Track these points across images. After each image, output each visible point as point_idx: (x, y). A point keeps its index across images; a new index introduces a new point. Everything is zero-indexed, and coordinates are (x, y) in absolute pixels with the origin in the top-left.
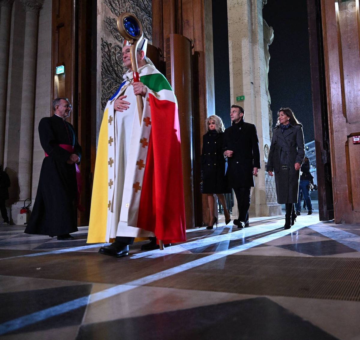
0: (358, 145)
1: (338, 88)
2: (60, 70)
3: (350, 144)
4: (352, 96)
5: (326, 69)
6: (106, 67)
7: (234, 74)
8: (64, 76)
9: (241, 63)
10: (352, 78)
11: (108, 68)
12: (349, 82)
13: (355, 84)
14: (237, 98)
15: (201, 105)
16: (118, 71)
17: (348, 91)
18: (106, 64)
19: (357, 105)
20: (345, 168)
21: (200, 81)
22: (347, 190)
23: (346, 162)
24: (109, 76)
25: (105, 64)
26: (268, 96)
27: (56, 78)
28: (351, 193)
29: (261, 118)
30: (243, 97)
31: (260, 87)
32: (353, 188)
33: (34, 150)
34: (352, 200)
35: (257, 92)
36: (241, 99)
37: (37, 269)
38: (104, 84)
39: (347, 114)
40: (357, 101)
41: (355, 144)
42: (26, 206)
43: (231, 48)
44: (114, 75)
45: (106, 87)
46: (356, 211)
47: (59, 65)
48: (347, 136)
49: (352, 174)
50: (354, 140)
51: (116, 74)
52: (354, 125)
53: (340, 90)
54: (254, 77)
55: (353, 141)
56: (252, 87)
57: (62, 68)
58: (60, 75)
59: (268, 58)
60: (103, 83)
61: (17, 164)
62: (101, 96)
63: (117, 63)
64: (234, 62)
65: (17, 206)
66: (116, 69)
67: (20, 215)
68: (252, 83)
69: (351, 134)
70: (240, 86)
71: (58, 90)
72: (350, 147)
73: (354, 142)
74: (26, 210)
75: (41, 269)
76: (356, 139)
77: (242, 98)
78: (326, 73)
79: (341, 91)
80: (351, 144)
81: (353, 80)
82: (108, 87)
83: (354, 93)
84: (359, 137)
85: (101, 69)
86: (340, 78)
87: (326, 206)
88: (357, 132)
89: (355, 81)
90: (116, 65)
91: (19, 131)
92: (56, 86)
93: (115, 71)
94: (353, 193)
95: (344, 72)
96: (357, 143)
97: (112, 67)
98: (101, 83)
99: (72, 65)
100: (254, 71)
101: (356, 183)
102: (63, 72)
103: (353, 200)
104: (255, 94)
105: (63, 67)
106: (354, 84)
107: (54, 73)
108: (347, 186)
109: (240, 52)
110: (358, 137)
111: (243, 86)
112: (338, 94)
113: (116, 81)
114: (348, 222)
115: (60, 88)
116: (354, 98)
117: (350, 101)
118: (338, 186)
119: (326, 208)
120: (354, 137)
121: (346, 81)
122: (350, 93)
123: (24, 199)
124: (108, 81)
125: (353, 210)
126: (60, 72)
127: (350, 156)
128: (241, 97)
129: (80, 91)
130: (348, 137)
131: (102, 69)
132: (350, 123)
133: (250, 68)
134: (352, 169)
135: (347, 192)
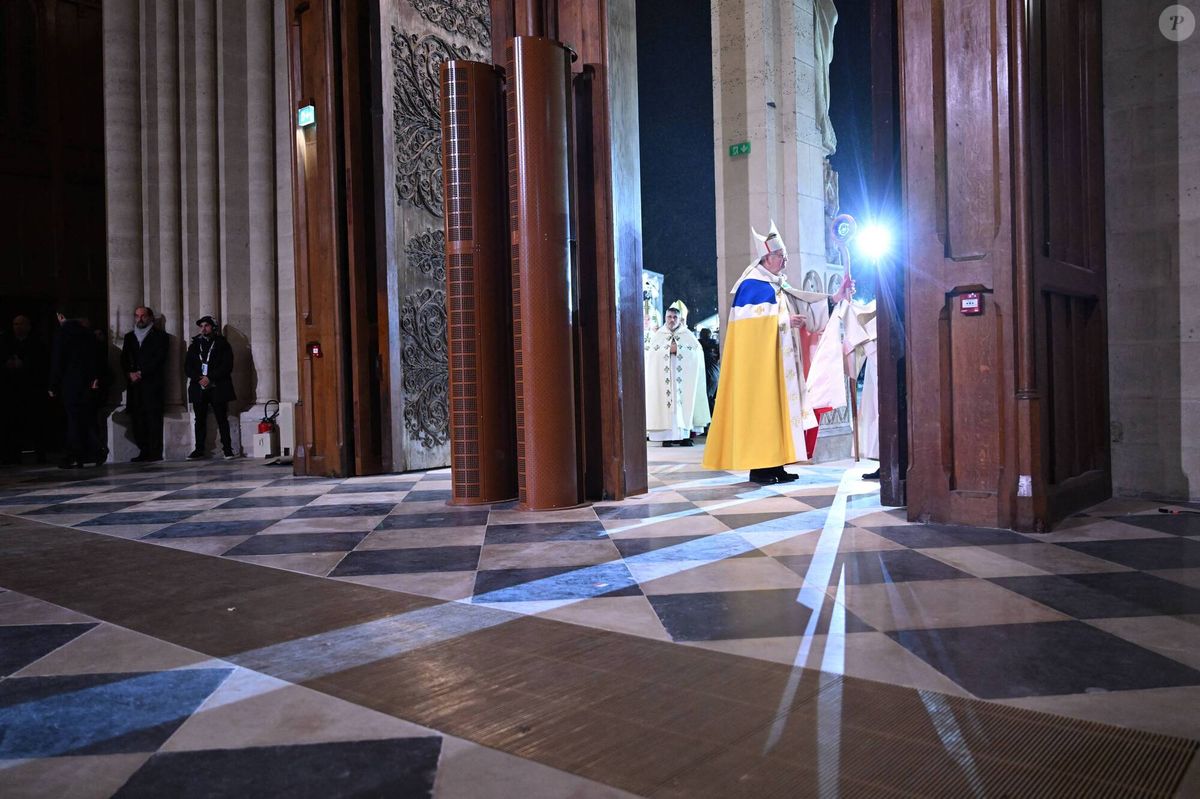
0: (974, 318)
2: (307, 115)
3: (953, 313)
6: (404, 98)
7: (724, 83)
8: (315, 131)
9: (742, 49)
11: (410, 100)
12: (960, 143)
14: (731, 148)
16: (435, 101)
18: (405, 90)
20: (935, 376)
22: (940, 436)
23: (941, 365)
24: (412, 118)
25: (402, 91)
27: (300, 134)
28: (949, 442)
29: (797, 201)
30: (747, 144)
31: (794, 112)
32: (957, 431)
33: (280, 288)
35: (787, 128)
36: (740, 152)
38: (402, 140)
41: (967, 314)
42: (269, 416)
43: (717, 9)
44: (426, 114)
45: (405, 148)
46: (959, 493)
47: (303, 105)
48: (946, 294)
49: (956, 393)
50: (964, 306)
51: (429, 109)
54: (780, 87)
55: (962, 308)
56: (773, 116)
57: (310, 110)
58: (306, 128)
59: (831, 21)
60: (400, 139)
61: (248, 320)
62: (396, 172)
63: (432, 83)
64: (724, 49)
65: (253, 416)
66: (429, 97)
67: (257, 437)
68: (772, 105)
69: (955, 288)
70: (738, 116)
71: (304, 164)
72: (953, 323)
73: (965, 309)
74: (269, 425)
76: (971, 303)
77: (744, 149)
80: (955, 313)
82: (411, 147)
85: (393, 104)
87: (897, 470)
90: (430, 88)
91: (247, 245)
92: (301, 155)
93: (426, 102)
94: (956, 445)
96: (970, 313)
97: (420, 96)
98: (395, 139)
99: (330, 105)
100: (779, 71)
102: (312, 120)
104: (779, 135)
105: (312, 108)
107: (295, 122)
108: (938, 425)
109: (740, 18)
110: (973, 298)
111: (745, 113)
113: (431, 128)
114: (938, 519)
115: (308, 158)
118: (916, 426)
119: (897, 475)
120: (963, 297)
123: (265, 401)
124: (410, 132)
125: (952, 488)
126: (307, 120)
127: (953, 347)
128: (740, 146)
129: (348, 164)
130: (949, 296)
131: (396, 105)
132: (953, 259)
133: (767, 63)
134: (956, 380)
135: (939, 442)
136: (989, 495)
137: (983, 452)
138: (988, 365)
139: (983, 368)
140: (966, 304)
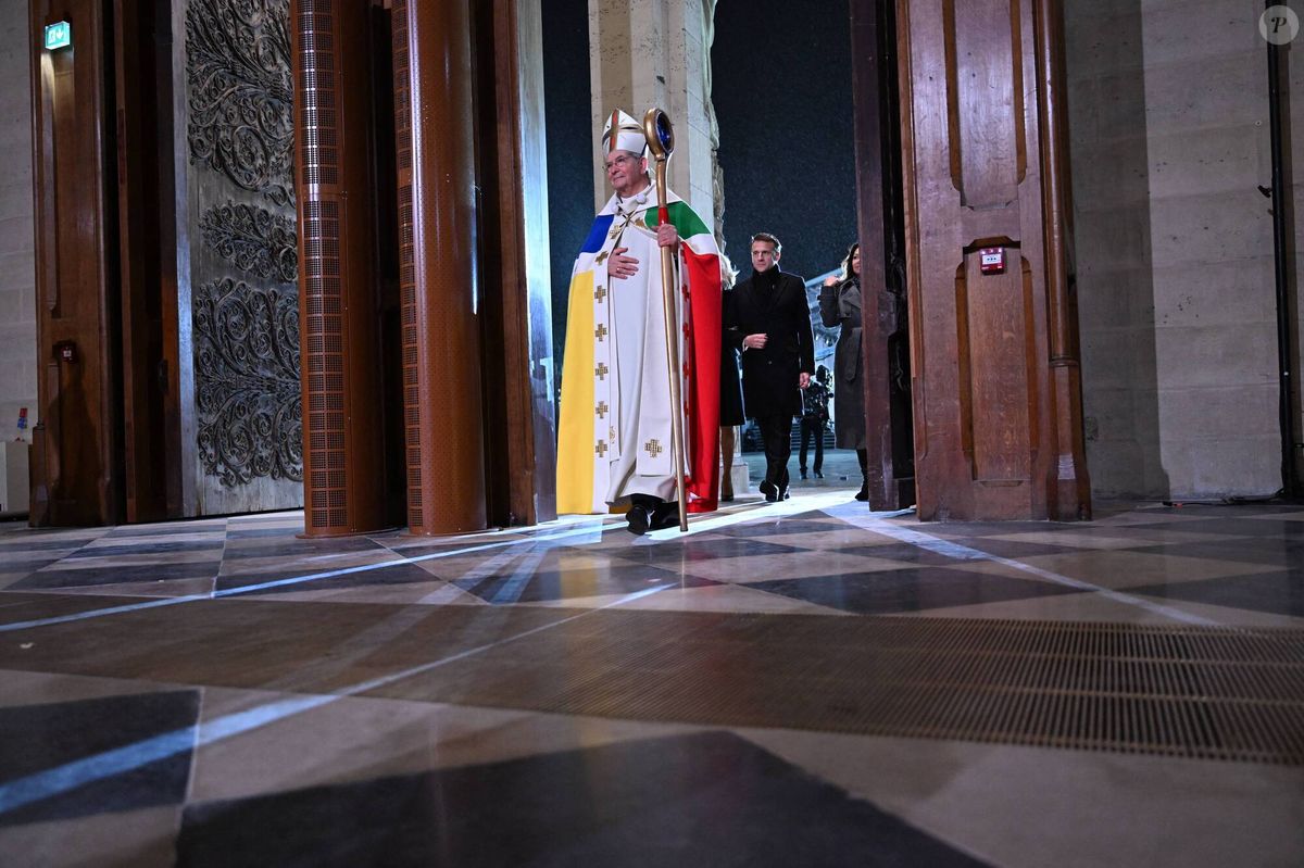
0: (995, 276)
1: (938, 94)
2: (59, 36)
3: (970, 272)
4: (983, 120)
5: (900, 32)
6: (199, 28)
7: (603, 51)
8: (71, 55)
9: (626, 14)
10: (985, 64)
11: (206, 31)
12: (974, 75)
13: (992, 81)
15: (504, 147)
16: (238, 38)
17: (968, 103)
18: (200, 17)
19: (998, 149)
20: (952, 346)
21: (499, 72)
22: (959, 416)
23: (958, 331)
24: (210, 55)
25: (197, 17)
26: (710, 121)
27: (46, 62)
28: (969, 425)
29: (690, 193)
31: (685, 91)
32: (977, 411)
34: (973, 449)
35: (676, 108)
37: (24, 646)
38: (197, 81)
39: (965, 179)
40: (996, 137)
41: (985, 273)
44: (227, 53)
45: (201, 92)
46: (984, 483)
47: (53, 20)
48: (964, 248)
49: (975, 367)
50: (985, 262)
51: (231, 48)
52: (985, 214)
53: (944, 100)
54: (668, 59)
55: (982, 265)
56: (661, 88)
57: (62, 29)
58: (56, 54)
60: (193, 80)
62: (188, 121)
63: (235, 16)
64: (602, 12)
66: (231, 32)
68: (661, 79)
69: (975, 241)
70: (621, 89)
71: (52, 101)
72: (969, 283)
73: (985, 266)
75: (33, 647)
76: (992, 258)
78: (900, 46)
79: (948, 104)
80: (973, 273)
81: (986, 69)
82: (208, 92)
83: (988, 110)
84: (1000, 250)
85: (185, 33)
86: (943, 61)
87: (891, 467)
88: (995, 235)
89: (992, 73)
90: (231, 21)
92: (48, 90)
93: (229, 40)
94: (976, 427)
95: (958, 42)
96: (992, 270)
97: (220, 28)
98: (186, 77)
99: (95, 21)
100: (667, 42)
101: (987, 396)
102: (66, 42)
103: (977, 448)
105: (67, 26)
106: (987, 82)
107: (37, 46)
108: (957, 403)
110: (996, 252)
111: (631, 87)
112: (936, 114)
113: (234, 73)
114: (959, 516)
115: (58, 94)
116: (987, 127)
117: (975, 135)
118: (929, 406)
119: (891, 473)
120: (984, 253)
121: (962, 73)
122: (975, 111)
124: (207, 72)
125: (974, 479)
126: (58, 41)
127: (970, 310)
129: (121, 105)
130: (967, 251)
131: (189, 34)
132: (972, 208)
133: (656, 31)
134: (974, 352)
135: (959, 422)
136: (1020, 482)
137: (1008, 433)
138: (1012, 331)
139: (1006, 335)
140: (987, 260)
